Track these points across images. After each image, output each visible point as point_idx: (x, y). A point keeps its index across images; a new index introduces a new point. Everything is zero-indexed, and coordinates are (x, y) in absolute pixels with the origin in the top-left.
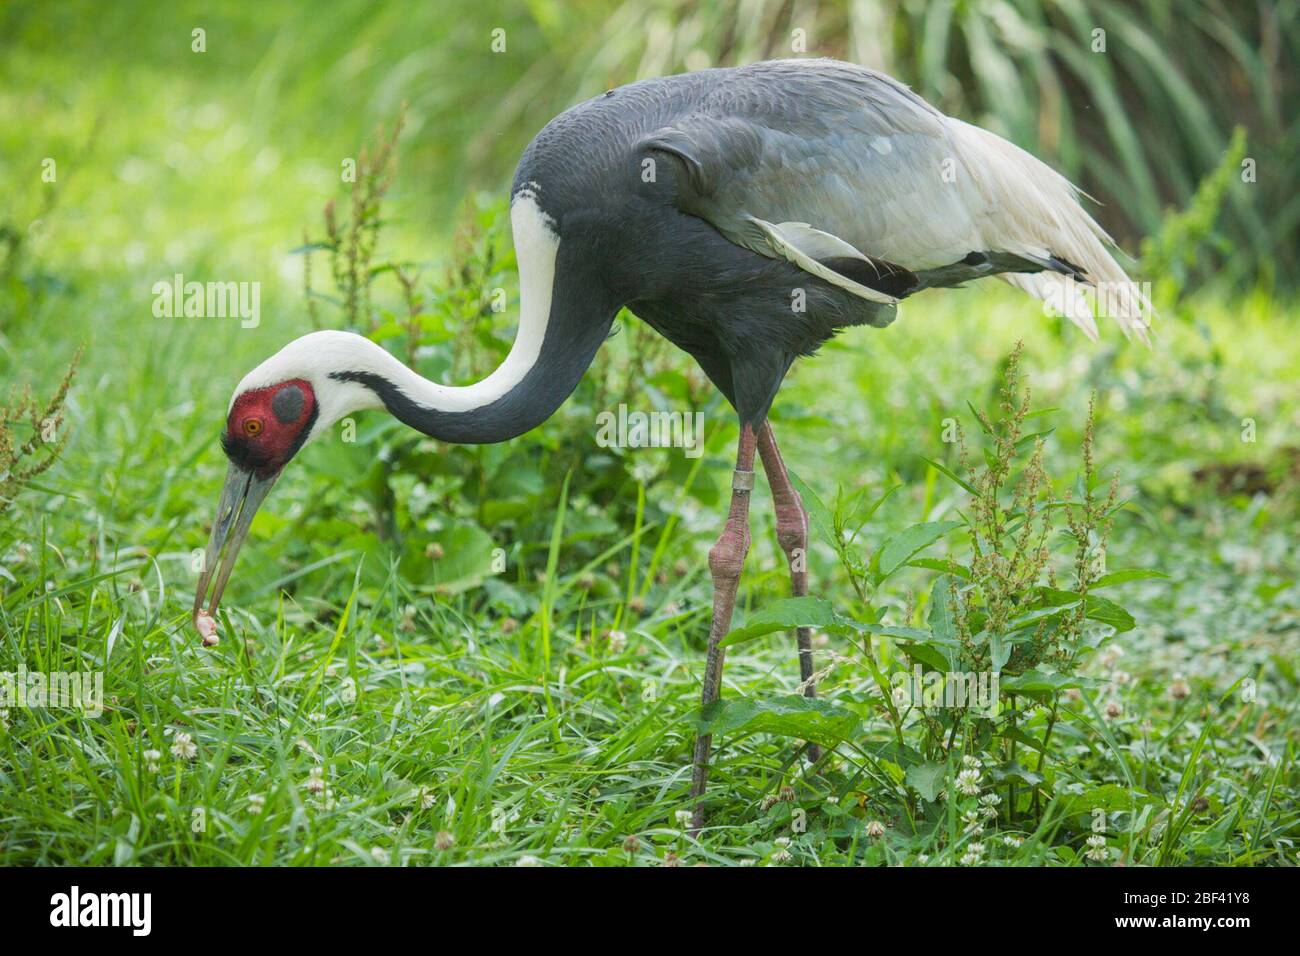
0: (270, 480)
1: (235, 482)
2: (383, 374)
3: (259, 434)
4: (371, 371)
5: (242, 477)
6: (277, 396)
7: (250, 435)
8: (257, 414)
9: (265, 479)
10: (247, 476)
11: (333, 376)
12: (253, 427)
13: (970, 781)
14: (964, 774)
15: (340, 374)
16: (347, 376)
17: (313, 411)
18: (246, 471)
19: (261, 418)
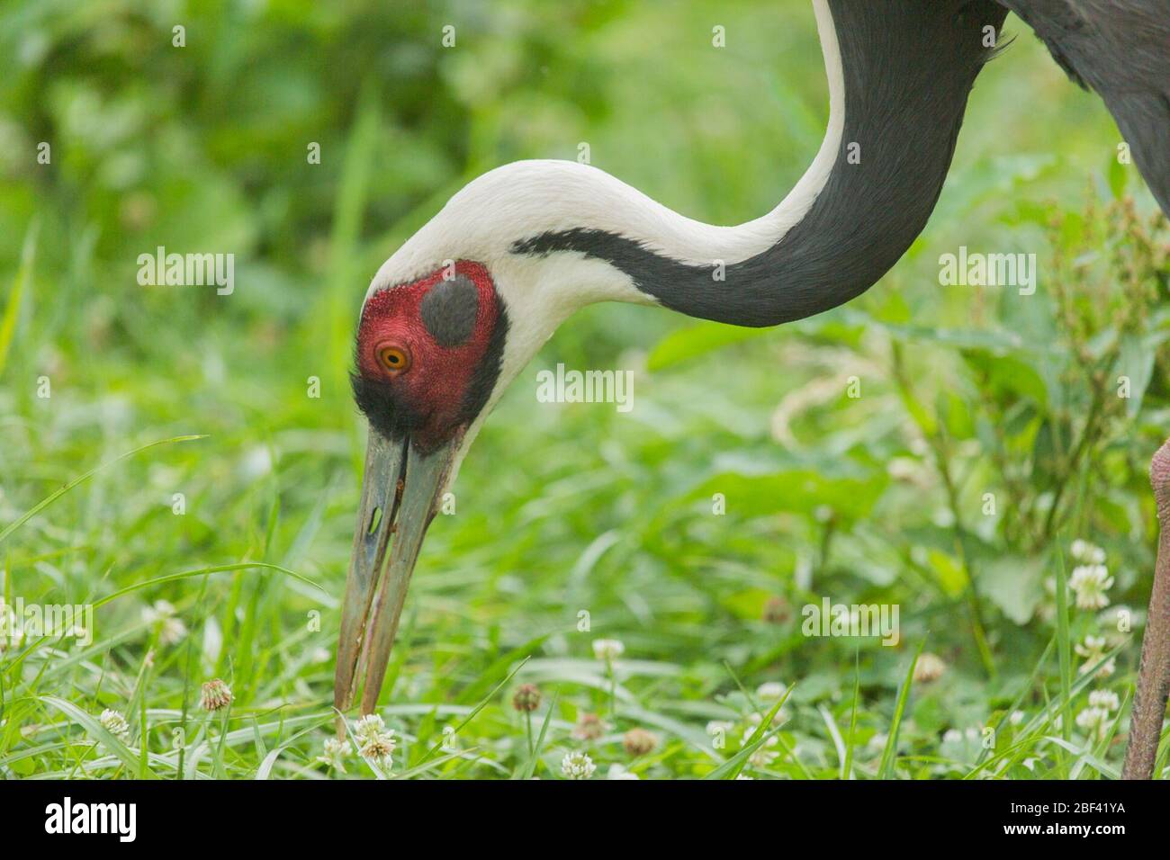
0: (442, 454)
1: (380, 462)
2: (610, 227)
3: (406, 370)
4: (589, 225)
5: (392, 452)
6: (429, 296)
7: (394, 373)
8: (396, 333)
9: (431, 454)
10: (398, 450)
11: (521, 248)
12: (393, 359)
13: (1091, 586)
14: (1080, 574)
15: (533, 241)
16: (548, 243)
17: (496, 321)
18: (396, 440)
19: (403, 341)
